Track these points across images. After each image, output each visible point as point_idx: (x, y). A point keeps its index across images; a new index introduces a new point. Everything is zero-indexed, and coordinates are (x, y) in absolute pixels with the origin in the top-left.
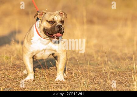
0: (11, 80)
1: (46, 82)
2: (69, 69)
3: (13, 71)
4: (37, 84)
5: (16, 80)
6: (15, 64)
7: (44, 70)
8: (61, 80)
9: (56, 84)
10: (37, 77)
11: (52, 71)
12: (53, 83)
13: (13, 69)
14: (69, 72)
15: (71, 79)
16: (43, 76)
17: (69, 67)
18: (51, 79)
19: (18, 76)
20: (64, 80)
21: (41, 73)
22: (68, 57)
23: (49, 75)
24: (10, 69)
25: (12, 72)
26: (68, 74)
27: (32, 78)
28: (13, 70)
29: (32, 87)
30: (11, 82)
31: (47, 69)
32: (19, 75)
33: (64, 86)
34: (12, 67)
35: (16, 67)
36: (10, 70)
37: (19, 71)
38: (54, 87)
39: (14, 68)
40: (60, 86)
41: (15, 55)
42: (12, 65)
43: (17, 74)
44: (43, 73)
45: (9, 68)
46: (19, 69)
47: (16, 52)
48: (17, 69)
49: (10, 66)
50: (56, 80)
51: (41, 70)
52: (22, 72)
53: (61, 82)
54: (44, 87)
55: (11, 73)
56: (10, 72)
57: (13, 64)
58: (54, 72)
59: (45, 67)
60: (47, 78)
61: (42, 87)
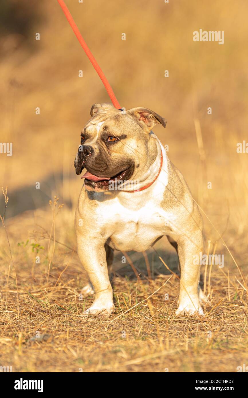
0: (48, 312)
1: (150, 319)
2: (217, 279)
3: (55, 287)
4: (124, 322)
5: (63, 312)
6: (60, 265)
7: (145, 283)
8: (192, 313)
9: (178, 324)
10: (123, 304)
11: (166, 287)
12: (169, 322)
13: (53, 280)
14: (217, 288)
15: (222, 309)
16: (140, 300)
17: (218, 276)
18: (164, 309)
19: (67, 300)
20: (201, 312)
21: (135, 293)
22: (214, 245)
23: (159, 297)
24: (44, 281)
25: (52, 288)
26: (213, 295)
27: (109, 305)
28: (55, 284)
29: (110, 331)
30: (48, 317)
31: (151, 281)
32: (71, 296)
33: (202, 329)
34: (50, 276)
35: (61, 274)
36: (46, 284)
37: (73, 287)
38: (172, 331)
39: (57, 276)
40: (190, 330)
41: (62, 241)
42: (51, 270)
43: (67, 293)
44: (140, 292)
45: (42, 279)
46: (70, 282)
47: (63, 232)
48: (65, 281)
49: (46, 272)
50: (177, 313)
51: (136, 284)
52: (82, 288)
53: (193, 319)
54: (143, 333)
55: (49, 292)
56: (45, 289)
57: (53, 265)
58: (173, 289)
59: (147, 275)
60: (151, 307)
61: (137, 331)
